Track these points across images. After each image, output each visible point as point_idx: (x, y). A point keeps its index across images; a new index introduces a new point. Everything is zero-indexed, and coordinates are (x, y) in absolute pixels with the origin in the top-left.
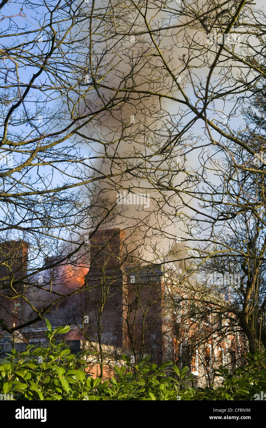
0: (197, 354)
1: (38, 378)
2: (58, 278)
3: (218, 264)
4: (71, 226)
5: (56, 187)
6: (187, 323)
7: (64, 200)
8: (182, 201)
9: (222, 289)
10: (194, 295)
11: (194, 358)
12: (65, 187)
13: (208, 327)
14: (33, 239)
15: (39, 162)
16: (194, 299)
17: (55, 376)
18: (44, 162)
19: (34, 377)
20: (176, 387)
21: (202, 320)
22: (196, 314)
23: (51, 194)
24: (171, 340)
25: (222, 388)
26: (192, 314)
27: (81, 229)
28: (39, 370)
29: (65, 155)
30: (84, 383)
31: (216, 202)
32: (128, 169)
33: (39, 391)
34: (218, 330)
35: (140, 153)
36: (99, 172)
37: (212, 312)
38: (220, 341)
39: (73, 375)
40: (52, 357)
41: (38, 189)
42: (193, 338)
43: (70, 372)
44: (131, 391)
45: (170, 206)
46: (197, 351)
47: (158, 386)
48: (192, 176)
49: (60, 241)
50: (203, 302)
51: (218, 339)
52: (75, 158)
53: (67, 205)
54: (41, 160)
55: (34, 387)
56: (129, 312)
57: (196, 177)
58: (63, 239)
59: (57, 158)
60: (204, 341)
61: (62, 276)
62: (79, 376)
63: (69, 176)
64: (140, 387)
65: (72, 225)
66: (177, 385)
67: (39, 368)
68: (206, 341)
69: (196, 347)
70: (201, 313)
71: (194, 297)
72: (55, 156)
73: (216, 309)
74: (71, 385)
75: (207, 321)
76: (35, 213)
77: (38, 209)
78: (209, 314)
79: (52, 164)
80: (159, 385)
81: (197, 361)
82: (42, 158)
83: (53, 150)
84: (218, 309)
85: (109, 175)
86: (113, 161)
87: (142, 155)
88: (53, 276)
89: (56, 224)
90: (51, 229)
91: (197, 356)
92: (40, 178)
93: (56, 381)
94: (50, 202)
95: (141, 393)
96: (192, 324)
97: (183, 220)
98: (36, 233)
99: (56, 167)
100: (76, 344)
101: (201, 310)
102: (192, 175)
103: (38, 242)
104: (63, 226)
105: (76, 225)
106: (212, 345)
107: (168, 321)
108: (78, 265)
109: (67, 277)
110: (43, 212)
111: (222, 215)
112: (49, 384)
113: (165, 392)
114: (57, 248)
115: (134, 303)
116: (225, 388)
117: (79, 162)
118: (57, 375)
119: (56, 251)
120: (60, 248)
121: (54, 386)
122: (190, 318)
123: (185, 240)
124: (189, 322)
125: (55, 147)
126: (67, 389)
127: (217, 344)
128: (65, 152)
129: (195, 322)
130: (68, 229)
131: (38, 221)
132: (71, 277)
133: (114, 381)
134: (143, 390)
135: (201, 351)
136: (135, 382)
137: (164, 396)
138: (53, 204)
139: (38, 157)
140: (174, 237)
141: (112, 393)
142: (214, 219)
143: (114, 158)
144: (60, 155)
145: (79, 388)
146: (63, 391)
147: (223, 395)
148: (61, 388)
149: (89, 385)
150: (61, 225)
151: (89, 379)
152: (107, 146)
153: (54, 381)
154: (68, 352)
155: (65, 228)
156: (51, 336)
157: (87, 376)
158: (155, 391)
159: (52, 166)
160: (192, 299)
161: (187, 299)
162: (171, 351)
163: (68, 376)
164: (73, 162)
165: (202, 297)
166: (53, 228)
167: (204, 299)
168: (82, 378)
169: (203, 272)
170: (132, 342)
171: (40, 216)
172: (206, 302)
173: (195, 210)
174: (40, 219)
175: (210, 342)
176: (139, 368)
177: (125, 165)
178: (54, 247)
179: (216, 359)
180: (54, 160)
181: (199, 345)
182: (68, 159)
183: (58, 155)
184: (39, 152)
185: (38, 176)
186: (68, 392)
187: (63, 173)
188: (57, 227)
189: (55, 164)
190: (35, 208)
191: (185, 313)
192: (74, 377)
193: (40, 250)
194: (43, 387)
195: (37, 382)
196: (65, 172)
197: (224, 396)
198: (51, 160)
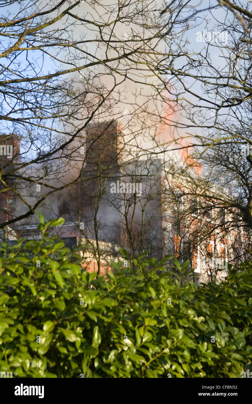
0: (199, 249)
1: (31, 273)
2: (53, 173)
3: (222, 157)
4: (65, 117)
5: (47, 74)
6: (189, 219)
7: (56, 89)
8: (184, 86)
9: (226, 183)
10: (196, 189)
11: (196, 255)
12: (57, 74)
13: (210, 222)
14: (24, 131)
15: (28, 47)
16: (196, 193)
17: (49, 271)
18: (33, 47)
19: (26, 271)
20: (177, 281)
21: (204, 215)
22: (198, 209)
23: (43, 81)
24: (171, 236)
25: (226, 282)
26: (193, 210)
27: (76, 120)
28: (31, 264)
29: (57, 39)
30: (79, 277)
31: (221, 85)
32: (125, 54)
33: (32, 286)
34: (221, 226)
35: (138, 35)
36: (94, 57)
37: (215, 207)
38: (223, 237)
39: (68, 269)
40: (45, 251)
41: (28, 77)
42: (195, 233)
43: (65, 266)
44: (129, 286)
45: (171, 93)
46: (199, 247)
47: (157, 281)
48: (195, 61)
49: (53, 133)
50: (205, 196)
51: (221, 234)
52: (67, 42)
53: (60, 94)
54: (30, 45)
55: (26, 282)
56: (127, 207)
57: (200, 62)
58: (55, 131)
59: (47, 42)
60: (206, 237)
61: (56, 170)
62: (73, 271)
63: (61, 61)
64: (139, 282)
65: (66, 115)
66: (178, 280)
67: (31, 262)
68: (209, 237)
69: (198, 243)
70: (203, 208)
71: (195, 192)
72: (46, 40)
73: (218, 204)
74: (65, 280)
75: (209, 216)
76: (25, 102)
77: (29, 97)
78: (211, 209)
79: (42, 48)
80: (159, 280)
81: (199, 257)
82: (31, 42)
83: (43, 33)
84: (222, 204)
85: (104, 60)
86: (108, 44)
87: (140, 37)
88: (47, 170)
89: (49, 114)
90: (43, 120)
91: (199, 252)
92: (30, 64)
93: (50, 276)
94: (41, 90)
95: (140, 287)
96: (193, 220)
97: (185, 108)
98: (27, 124)
99: (47, 52)
100: (72, 241)
101: (204, 205)
102: (195, 59)
103: (30, 134)
104: (56, 117)
105: (70, 116)
106: (215, 241)
107: (168, 217)
108: (73, 159)
109: (62, 172)
110: (34, 101)
111: (227, 101)
112: (42, 278)
113: (165, 287)
114: (50, 140)
115: (132, 197)
116: (228, 283)
117: (72, 46)
118: (51, 269)
119: (49, 144)
120: (54, 140)
121: (47, 281)
122: (191, 213)
123: (186, 126)
124: (190, 218)
125: (45, 30)
126: (62, 283)
127: (220, 240)
128: (57, 35)
129: (197, 218)
130: (62, 120)
131: (29, 111)
132: (65, 172)
133: (112, 275)
134: (142, 285)
135: (203, 247)
136: (134, 277)
137: (165, 291)
138: (44, 93)
139: (27, 41)
140: (175, 124)
141: (110, 288)
142: (218, 106)
143: (109, 41)
144: (51, 39)
145: (74, 282)
146: (58, 286)
147: (226, 289)
148: (55, 282)
149: (84, 279)
150: (54, 116)
151: (85, 273)
152: (102, 28)
153: (47, 275)
154: (62, 245)
155: (58, 119)
156: (44, 229)
157: (82, 271)
158: (155, 286)
159: (42, 50)
160: (193, 194)
161: (188, 194)
162: (172, 247)
163: (62, 270)
164: (65, 46)
165: (204, 192)
166: (46, 118)
167: (206, 194)
168: (77, 272)
169: (206, 165)
170: (131, 238)
171: (30, 106)
172: (209, 197)
173: (198, 97)
174: (31, 109)
175: (212, 237)
176: (138, 262)
177: (122, 49)
178: (47, 140)
179: (219, 255)
180: (44, 44)
181: (201, 240)
182: (59, 43)
183: (48, 39)
184: (27, 36)
185: (27, 62)
186: (62, 287)
187: (55, 58)
188: (49, 118)
189: (45, 49)
190: (26, 98)
191: (186, 208)
192: (69, 272)
193: (32, 142)
194: (35, 281)
195: (30, 277)
196: (57, 58)
197: (228, 291)
198: (41, 44)
